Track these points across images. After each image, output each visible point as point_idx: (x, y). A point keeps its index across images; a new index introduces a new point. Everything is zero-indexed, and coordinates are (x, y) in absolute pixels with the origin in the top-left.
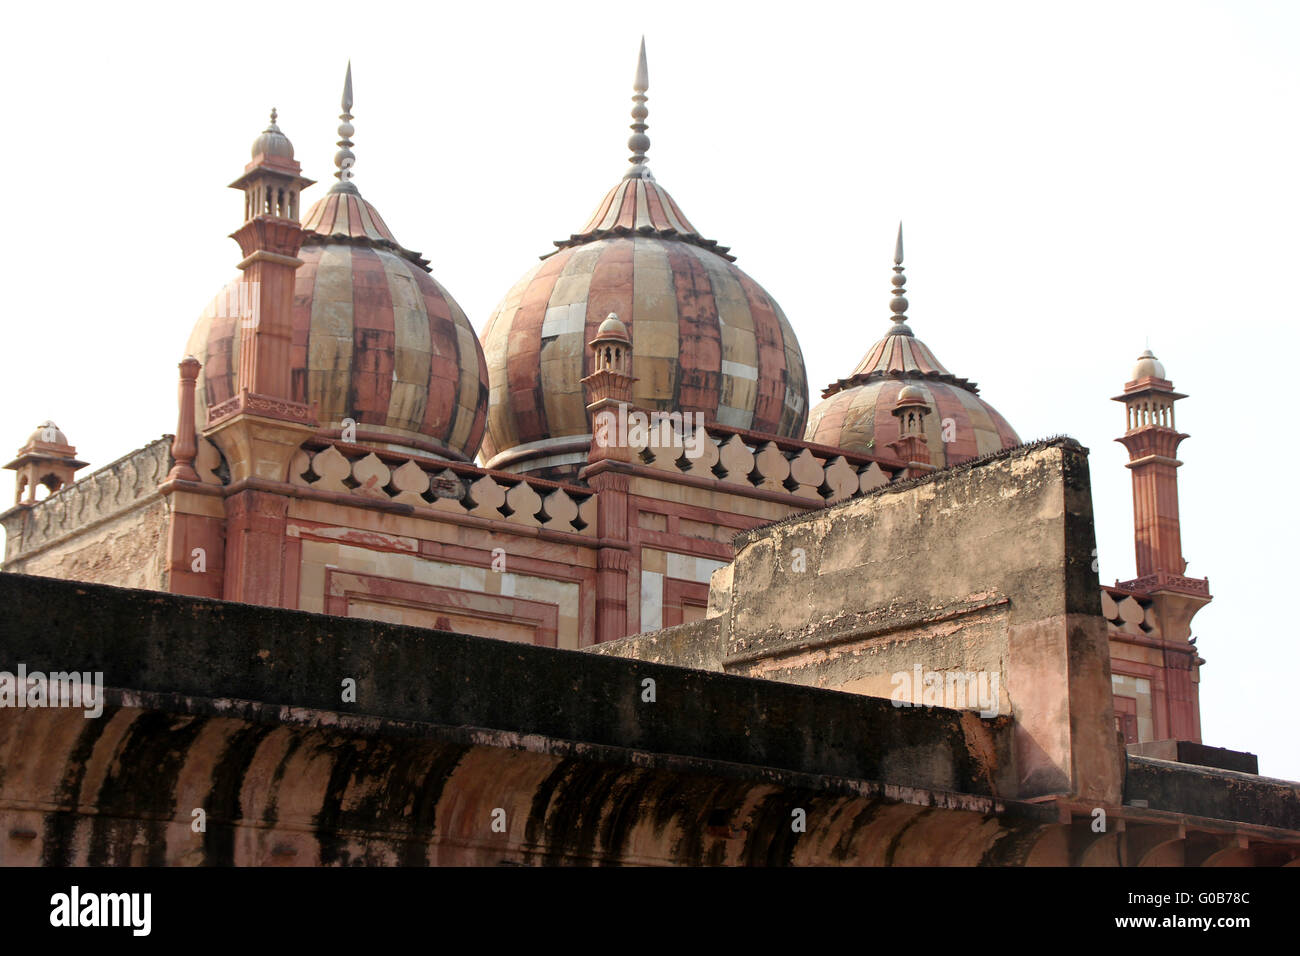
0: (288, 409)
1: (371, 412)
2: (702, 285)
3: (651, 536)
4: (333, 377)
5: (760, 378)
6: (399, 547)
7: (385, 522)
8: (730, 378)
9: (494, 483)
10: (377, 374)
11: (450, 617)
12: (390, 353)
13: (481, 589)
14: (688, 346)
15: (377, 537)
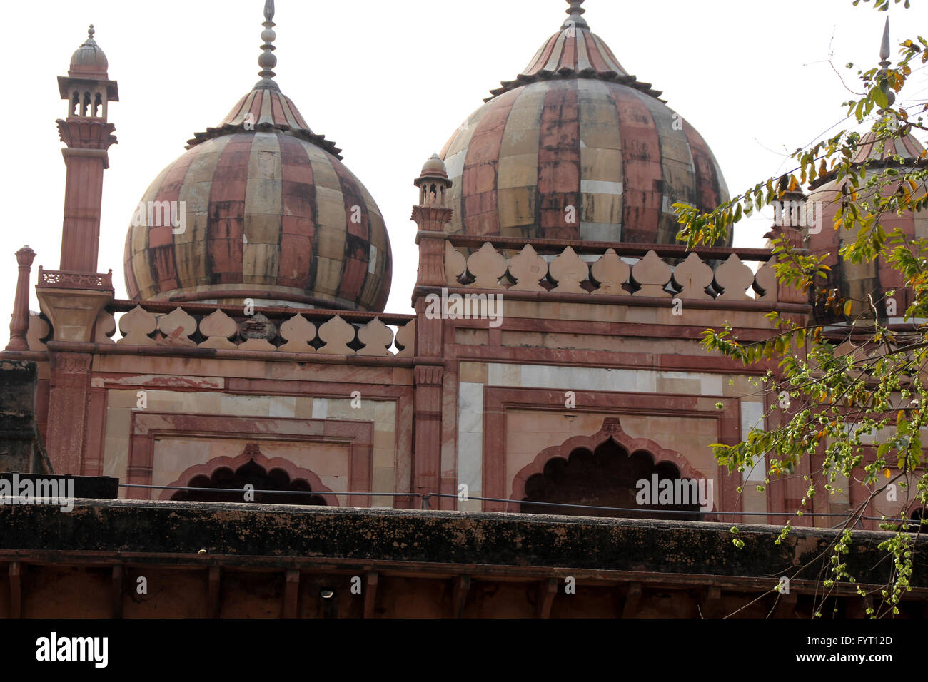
0: (82, 278)
1: (228, 273)
2: (569, 114)
3: (470, 350)
4: (193, 248)
5: (625, 190)
6: (204, 386)
7: (189, 366)
8: (589, 196)
9: (305, 320)
10: (229, 240)
11: (260, 442)
12: (240, 219)
13: (292, 415)
14: (546, 172)
15: (181, 380)
